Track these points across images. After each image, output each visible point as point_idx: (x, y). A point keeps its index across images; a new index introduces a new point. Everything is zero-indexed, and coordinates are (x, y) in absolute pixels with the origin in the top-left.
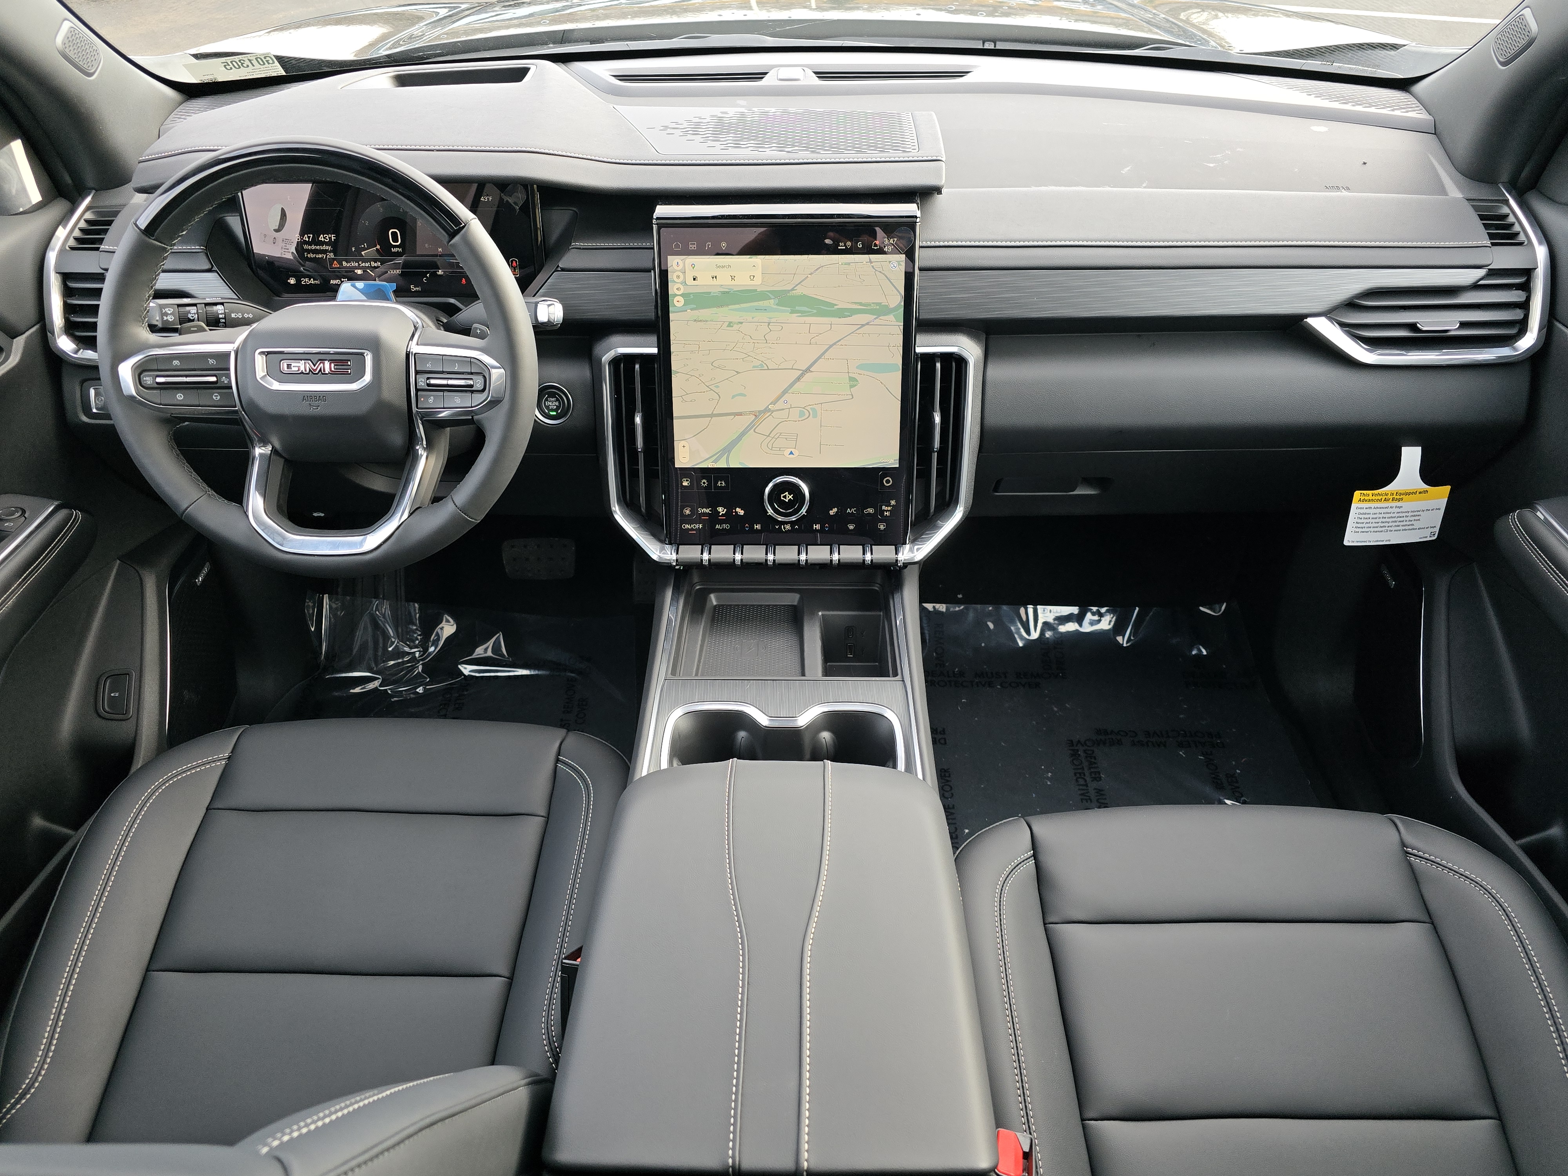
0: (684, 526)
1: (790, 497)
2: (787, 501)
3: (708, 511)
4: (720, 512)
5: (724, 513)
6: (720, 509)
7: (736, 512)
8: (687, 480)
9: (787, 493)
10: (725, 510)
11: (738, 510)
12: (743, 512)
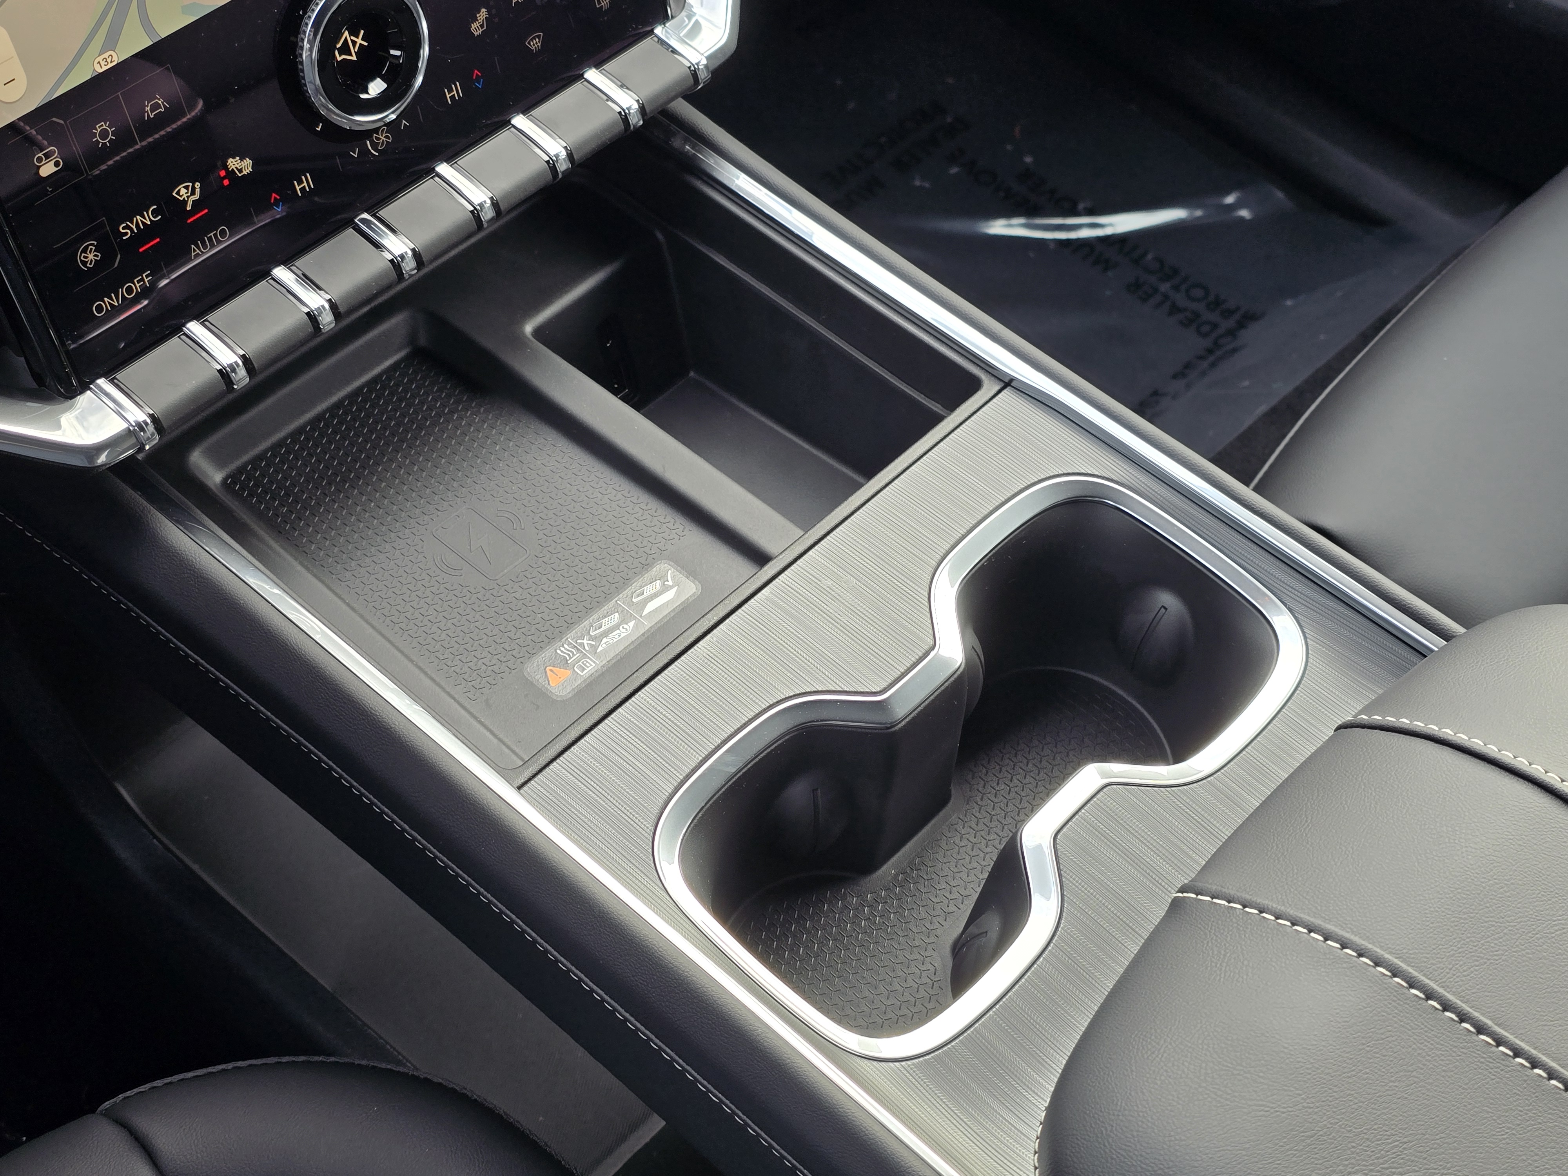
0: (99, 309)
1: (359, 41)
2: (354, 58)
3: (148, 218)
4: (185, 202)
5: (197, 196)
6: (183, 191)
7: (231, 174)
8: (47, 156)
9: (346, 33)
10: (197, 185)
11: (233, 163)
12: (248, 162)
